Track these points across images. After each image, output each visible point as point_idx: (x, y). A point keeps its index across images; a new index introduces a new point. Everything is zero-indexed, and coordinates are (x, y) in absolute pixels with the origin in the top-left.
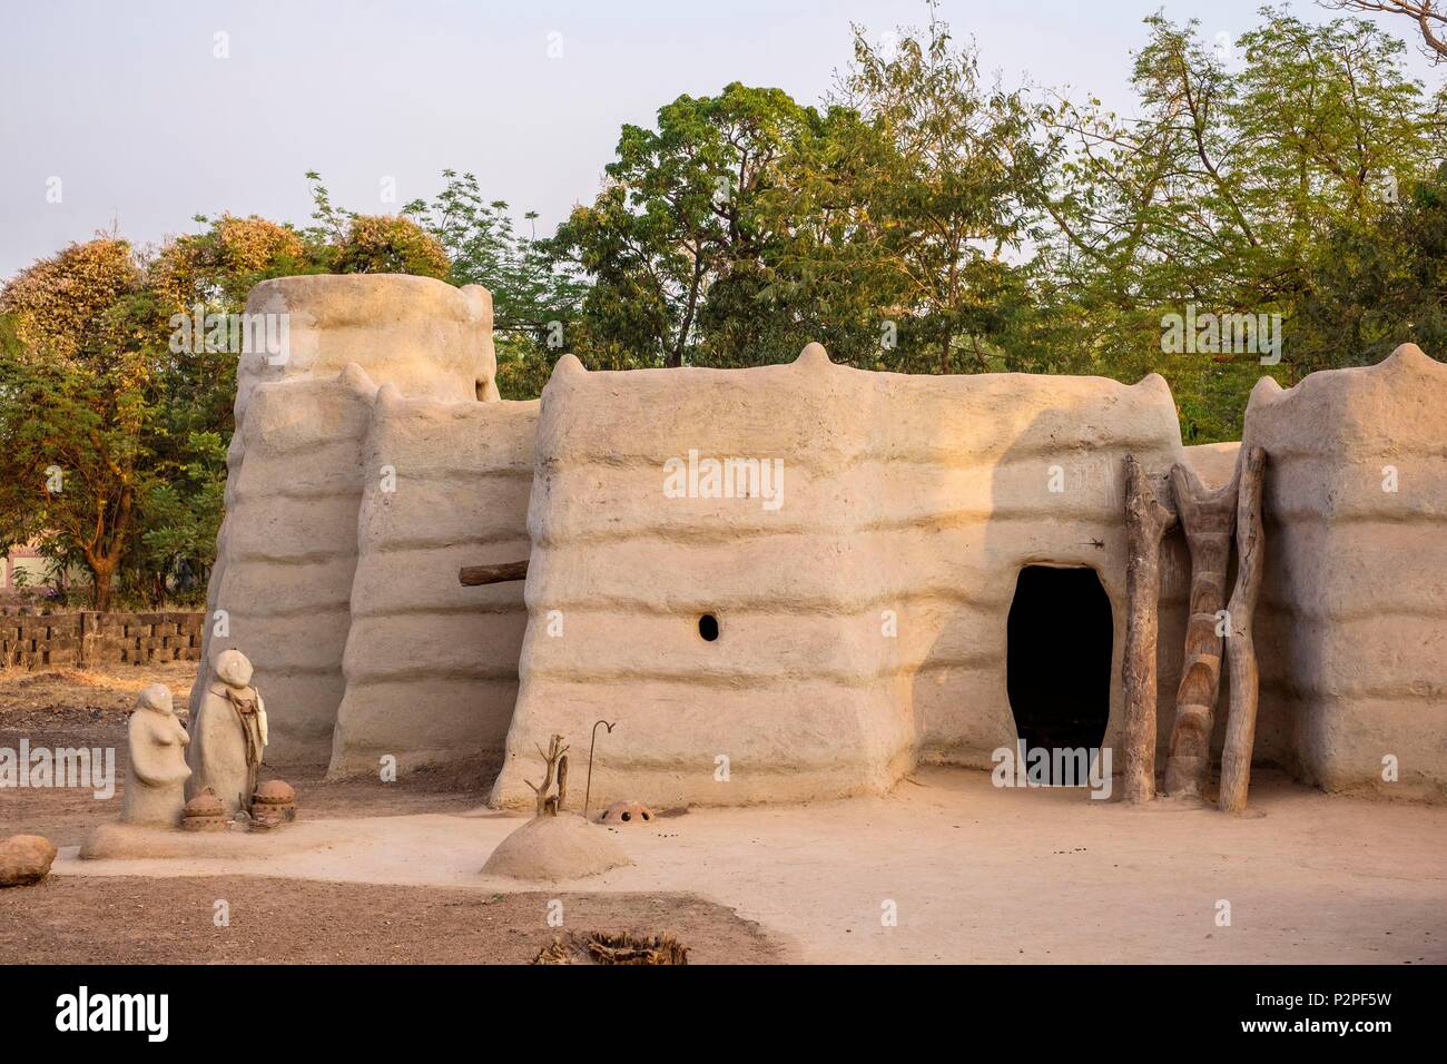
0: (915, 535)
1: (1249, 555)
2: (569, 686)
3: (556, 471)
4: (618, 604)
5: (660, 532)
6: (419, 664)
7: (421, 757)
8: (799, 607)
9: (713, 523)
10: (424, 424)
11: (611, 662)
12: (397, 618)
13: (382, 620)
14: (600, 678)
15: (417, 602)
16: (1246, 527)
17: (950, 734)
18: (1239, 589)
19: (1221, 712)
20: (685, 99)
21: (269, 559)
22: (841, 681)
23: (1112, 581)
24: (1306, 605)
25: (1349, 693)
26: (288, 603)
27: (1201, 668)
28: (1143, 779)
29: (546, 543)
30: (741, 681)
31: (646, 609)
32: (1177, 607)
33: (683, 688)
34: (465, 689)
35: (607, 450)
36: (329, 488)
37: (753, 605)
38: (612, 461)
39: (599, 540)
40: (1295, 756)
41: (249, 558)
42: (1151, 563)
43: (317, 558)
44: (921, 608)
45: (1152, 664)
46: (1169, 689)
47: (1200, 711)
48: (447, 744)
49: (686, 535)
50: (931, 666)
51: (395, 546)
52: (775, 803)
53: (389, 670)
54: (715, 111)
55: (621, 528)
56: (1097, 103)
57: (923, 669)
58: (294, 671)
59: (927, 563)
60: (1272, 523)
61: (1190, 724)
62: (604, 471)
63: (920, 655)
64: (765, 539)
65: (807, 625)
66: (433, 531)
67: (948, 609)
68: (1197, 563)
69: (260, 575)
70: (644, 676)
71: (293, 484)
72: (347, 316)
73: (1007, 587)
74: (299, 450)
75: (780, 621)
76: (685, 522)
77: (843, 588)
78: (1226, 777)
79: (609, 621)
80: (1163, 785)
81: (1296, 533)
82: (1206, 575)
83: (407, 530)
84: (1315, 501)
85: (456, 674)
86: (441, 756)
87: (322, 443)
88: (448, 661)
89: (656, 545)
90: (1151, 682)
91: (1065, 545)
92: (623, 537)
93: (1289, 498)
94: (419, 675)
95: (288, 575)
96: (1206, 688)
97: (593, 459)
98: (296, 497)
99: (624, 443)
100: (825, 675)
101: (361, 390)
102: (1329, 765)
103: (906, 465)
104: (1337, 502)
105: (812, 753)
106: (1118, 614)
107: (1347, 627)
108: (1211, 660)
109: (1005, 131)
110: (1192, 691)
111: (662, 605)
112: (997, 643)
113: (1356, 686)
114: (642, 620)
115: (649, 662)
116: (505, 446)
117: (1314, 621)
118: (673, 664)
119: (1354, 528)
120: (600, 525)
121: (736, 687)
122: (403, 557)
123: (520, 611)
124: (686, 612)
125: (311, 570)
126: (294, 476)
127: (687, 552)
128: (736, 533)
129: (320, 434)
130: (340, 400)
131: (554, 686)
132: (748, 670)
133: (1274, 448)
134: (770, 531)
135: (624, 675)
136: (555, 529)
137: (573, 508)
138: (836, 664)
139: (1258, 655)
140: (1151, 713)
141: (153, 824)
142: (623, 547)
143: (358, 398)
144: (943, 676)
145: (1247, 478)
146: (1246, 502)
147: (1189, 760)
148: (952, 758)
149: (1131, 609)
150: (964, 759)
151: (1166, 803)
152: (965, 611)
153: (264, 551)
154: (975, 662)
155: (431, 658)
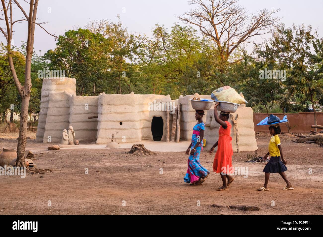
0: (141, 113)
1: (179, 115)
2: (105, 130)
3: (103, 106)
4: (110, 121)
5: (116, 113)
6: (80, 128)
7: (80, 140)
8: (131, 121)
9: (122, 112)
10: (79, 99)
11: (110, 127)
12: (76, 123)
13: (75, 123)
14: (108, 129)
15: (79, 121)
16: (179, 112)
17: (145, 136)
18: (178, 119)
19: (176, 132)
20: (70, 31)
21: (54, 116)
22: (136, 129)
23: (164, 118)
24: (185, 121)
25: (190, 130)
26: (57, 121)
27: (174, 128)
28: (168, 139)
29: (102, 114)
30: (125, 129)
31: (114, 121)
32: (171, 121)
33: (118, 130)
34: (85, 132)
35: (109, 103)
36: (63, 106)
37: (126, 121)
38: (110, 105)
39: (108, 114)
40: (184, 137)
41: (51, 115)
42: (168, 116)
43: (61, 115)
44: (142, 121)
45: (169, 127)
46: (171, 130)
47: (174, 132)
48: (83, 138)
49: (118, 113)
50: (143, 128)
51: (76, 114)
52: (129, 143)
53: (76, 129)
54: (76, 33)
55: (111, 112)
56: (145, 35)
57: (142, 128)
58: (58, 130)
59: (143, 116)
60: (182, 112)
61: (173, 134)
62: (109, 106)
63: (142, 127)
64: (127, 114)
65: (132, 123)
66: (81, 112)
67: (145, 121)
68: (173, 116)
69: (53, 118)
70: (114, 129)
71: (57, 106)
72: (60, 83)
73: (152, 119)
74: (58, 102)
75: (129, 123)
76: (118, 112)
77: (136, 119)
78: (177, 139)
79: (110, 123)
80: (170, 140)
81: (184, 113)
82: (174, 118)
83: (77, 112)
84: (186, 109)
85: (84, 130)
86: (83, 140)
87: (61, 101)
88: (83, 128)
89: (115, 114)
90: (169, 129)
91: (158, 114)
92: (111, 113)
93: (183, 109)
94: (80, 130)
95: (56, 118)
96: (175, 130)
97: (107, 104)
98: (58, 108)
99: (111, 103)
100: (134, 129)
101: (67, 94)
102: (188, 138)
103: (141, 105)
104: (189, 110)
105: (133, 137)
106: (164, 122)
107: (190, 123)
108: (175, 127)
109: (131, 41)
110: (173, 130)
111: (116, 121)
112: (151, 125)
113: (191, 129)
114: (113, 123)
115: (114, 127)
116: (90, 102)
117: (186, 122)
118: (117, 127)
119: (190, 112)
120: (109, 112)
121: (124, 130)
122: (77, 115)
123: (97, 122)
124: (118, 122)
125: (60, 117)
126: (57, 105)
127: (119, 115)
128: (124, 113)
129: (61, 100)
130: (64, 95)
131: (103, 130)
132: (126, 128)
133: (182, 103)
134: (128, 113)
135: (111, 129)
136: (103, 112)
137: (105, 110)
138: (135, 127)
139: (180, 126)
140: (169, 132)
141: (66, 144)
142: (111, 114)
143: (66, 95)
144: (144, 129)
145: (179, 107)
146: (179, 109)
147: (173, 137)
148: (145, 139)
149: (166, 121)
150: (147, 139)
151: (170, 142)
152: (147, 122)
153: (53, 114)
154: (148, 128)
155: (81, 128)
